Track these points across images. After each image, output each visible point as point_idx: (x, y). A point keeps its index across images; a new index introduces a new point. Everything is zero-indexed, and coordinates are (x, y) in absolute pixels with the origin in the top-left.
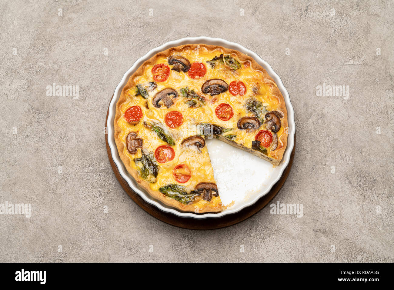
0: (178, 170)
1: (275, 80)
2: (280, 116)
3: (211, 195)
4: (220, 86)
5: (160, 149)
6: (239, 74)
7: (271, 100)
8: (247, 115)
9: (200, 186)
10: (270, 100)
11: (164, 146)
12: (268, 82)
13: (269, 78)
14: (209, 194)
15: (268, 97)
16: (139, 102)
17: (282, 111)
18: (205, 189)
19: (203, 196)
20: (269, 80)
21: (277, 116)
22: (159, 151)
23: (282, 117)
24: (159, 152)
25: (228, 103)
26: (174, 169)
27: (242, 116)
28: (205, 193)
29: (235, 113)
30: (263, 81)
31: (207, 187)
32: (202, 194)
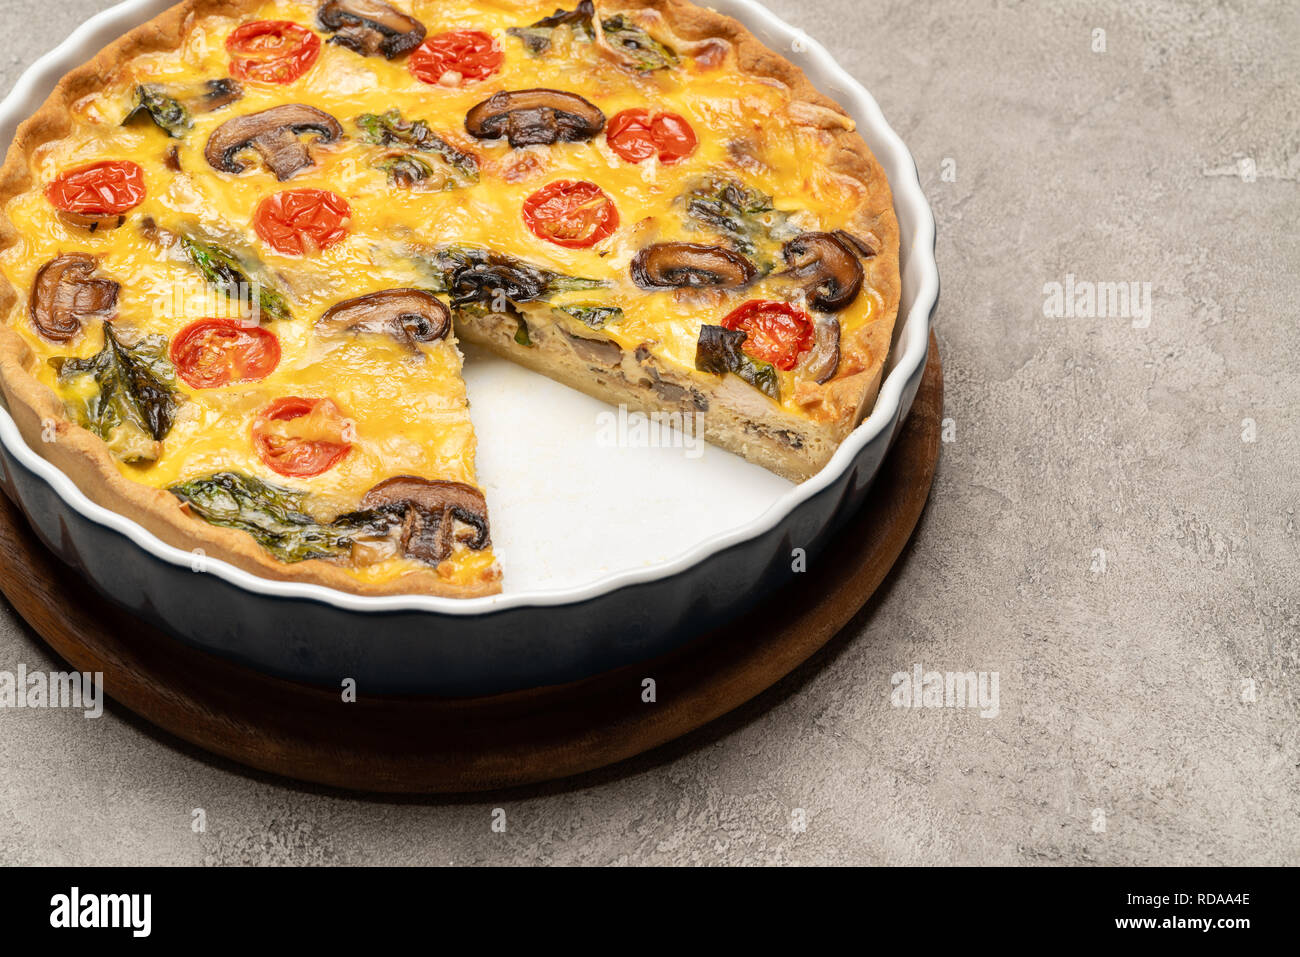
0: (285, 423)
1: (845, 103)
2: (861, 251)
3: (448, 536)
4: (558, 114)
5: (208, 334)
6: (666, 89)
7: (818, 195)
8: (685, 237)
9: (388, 491)
10: (813, 195)
11: (230, 323)
12: (811, 118)
13: (814, 97)
14: (438, 536)
15: (806, 186)
17: (872, 231)
18: (414, 505)
19: (402, 539)
20: (815, 109)
21: (843, 248)
22: (199, 343)
23: (868, 254)
24: (196, 349)
25: (589, 180)
26: (266, 413)
27: (664, 236)
28: (412, 527)
29: (627, 217)
30: (787, 115)
31: (430, 500)
32: (396, 531)
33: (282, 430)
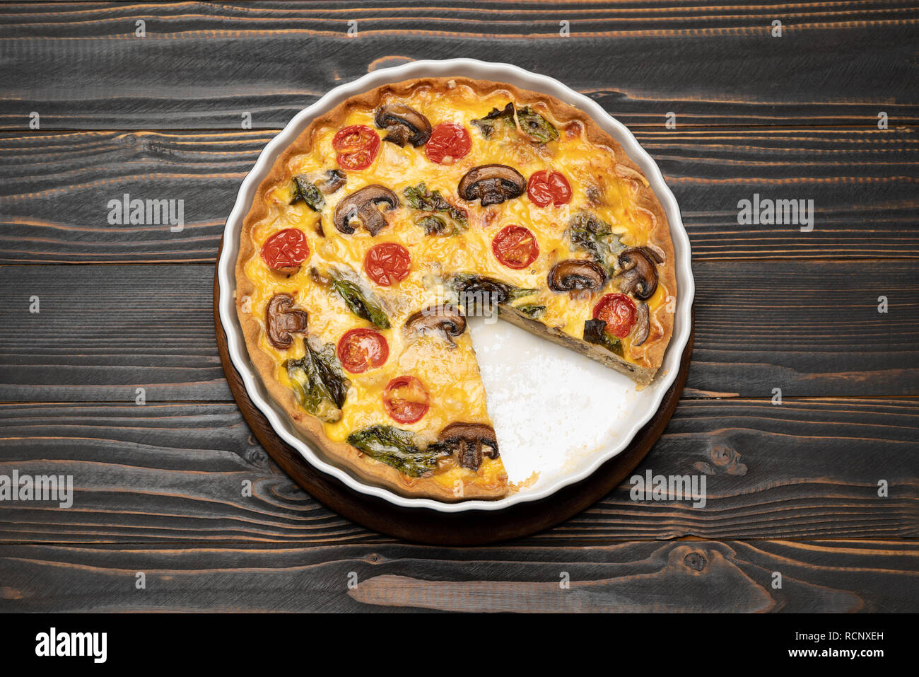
0: (397, 390)
1: (643, 169)
2: (656, 260)
3: (480, 454)
4: (504, 182)
5: (352, 337)
6: (554, 155)
7: (633, 220)
8: (572, 256)
9: (453, 431)
10: (630, 219)
11: (362, 330)
12: (626, 174)
13: (628, 163)
14: (475, 453)
15: (626, 213)
16: (299, 218)
17: (660, 246)
18: (463, 438)
19: (459, 457)
20: (629, 170)
21: (648, 259)
22: (349, 342)
23: (660, 261)
24: (348, 345)
25: (524, 225)
26: (387, 388)
27: (561, 258)
28: (463, 450)
29: (543, 248)
30: (614, 171)
31: (470, 434)
32: (456, 452)
33: (396, 394)
